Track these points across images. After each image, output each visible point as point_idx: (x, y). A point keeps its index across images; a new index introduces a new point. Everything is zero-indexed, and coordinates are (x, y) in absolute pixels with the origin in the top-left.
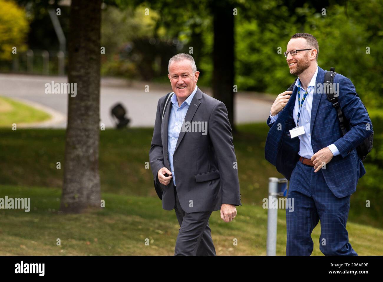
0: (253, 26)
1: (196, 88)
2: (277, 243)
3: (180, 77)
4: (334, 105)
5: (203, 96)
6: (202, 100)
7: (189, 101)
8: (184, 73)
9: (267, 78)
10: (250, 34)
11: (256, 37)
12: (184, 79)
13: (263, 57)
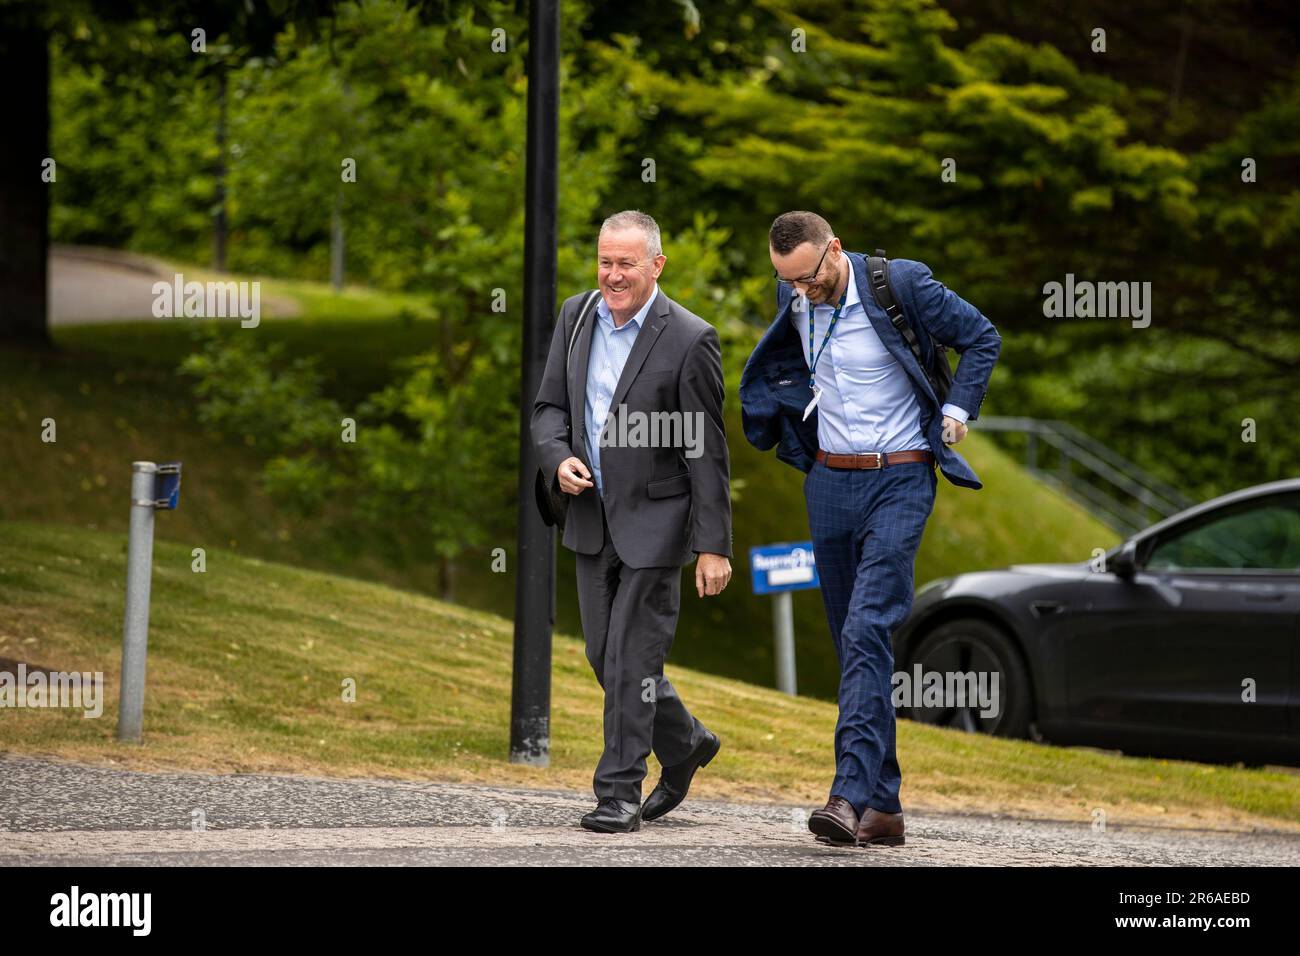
0: (93, 83)
1: (656, 290)
2: (151, 625)
3: (615, 265)
4: (894, 320)
5: (671, 309)
6: (669, 318)
7: (640, 317)
8: (624, 259)
9: (132, 212)
10: (89, 100)
11: (102, 109)
12: (623, 272)
13: (121, 159)
